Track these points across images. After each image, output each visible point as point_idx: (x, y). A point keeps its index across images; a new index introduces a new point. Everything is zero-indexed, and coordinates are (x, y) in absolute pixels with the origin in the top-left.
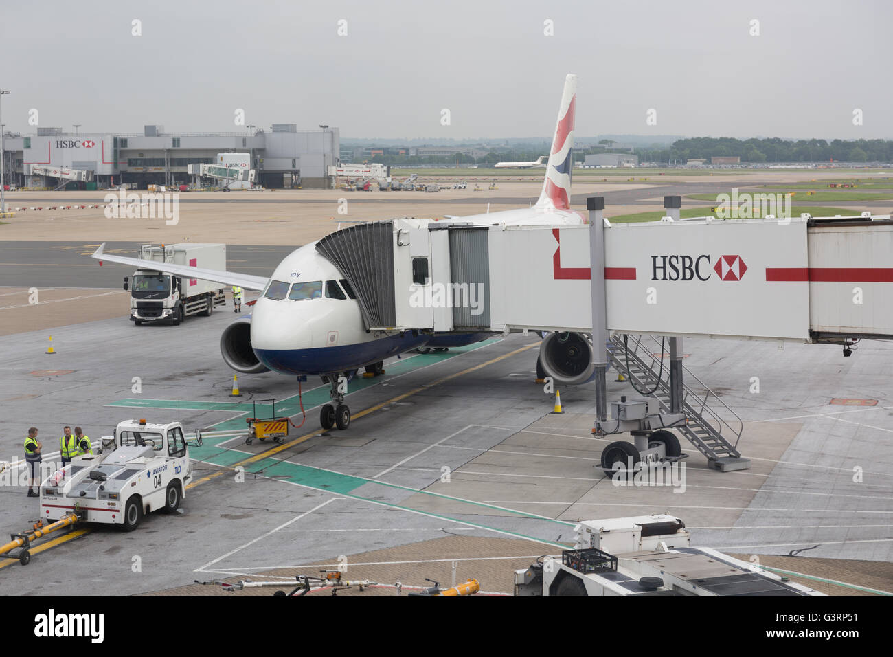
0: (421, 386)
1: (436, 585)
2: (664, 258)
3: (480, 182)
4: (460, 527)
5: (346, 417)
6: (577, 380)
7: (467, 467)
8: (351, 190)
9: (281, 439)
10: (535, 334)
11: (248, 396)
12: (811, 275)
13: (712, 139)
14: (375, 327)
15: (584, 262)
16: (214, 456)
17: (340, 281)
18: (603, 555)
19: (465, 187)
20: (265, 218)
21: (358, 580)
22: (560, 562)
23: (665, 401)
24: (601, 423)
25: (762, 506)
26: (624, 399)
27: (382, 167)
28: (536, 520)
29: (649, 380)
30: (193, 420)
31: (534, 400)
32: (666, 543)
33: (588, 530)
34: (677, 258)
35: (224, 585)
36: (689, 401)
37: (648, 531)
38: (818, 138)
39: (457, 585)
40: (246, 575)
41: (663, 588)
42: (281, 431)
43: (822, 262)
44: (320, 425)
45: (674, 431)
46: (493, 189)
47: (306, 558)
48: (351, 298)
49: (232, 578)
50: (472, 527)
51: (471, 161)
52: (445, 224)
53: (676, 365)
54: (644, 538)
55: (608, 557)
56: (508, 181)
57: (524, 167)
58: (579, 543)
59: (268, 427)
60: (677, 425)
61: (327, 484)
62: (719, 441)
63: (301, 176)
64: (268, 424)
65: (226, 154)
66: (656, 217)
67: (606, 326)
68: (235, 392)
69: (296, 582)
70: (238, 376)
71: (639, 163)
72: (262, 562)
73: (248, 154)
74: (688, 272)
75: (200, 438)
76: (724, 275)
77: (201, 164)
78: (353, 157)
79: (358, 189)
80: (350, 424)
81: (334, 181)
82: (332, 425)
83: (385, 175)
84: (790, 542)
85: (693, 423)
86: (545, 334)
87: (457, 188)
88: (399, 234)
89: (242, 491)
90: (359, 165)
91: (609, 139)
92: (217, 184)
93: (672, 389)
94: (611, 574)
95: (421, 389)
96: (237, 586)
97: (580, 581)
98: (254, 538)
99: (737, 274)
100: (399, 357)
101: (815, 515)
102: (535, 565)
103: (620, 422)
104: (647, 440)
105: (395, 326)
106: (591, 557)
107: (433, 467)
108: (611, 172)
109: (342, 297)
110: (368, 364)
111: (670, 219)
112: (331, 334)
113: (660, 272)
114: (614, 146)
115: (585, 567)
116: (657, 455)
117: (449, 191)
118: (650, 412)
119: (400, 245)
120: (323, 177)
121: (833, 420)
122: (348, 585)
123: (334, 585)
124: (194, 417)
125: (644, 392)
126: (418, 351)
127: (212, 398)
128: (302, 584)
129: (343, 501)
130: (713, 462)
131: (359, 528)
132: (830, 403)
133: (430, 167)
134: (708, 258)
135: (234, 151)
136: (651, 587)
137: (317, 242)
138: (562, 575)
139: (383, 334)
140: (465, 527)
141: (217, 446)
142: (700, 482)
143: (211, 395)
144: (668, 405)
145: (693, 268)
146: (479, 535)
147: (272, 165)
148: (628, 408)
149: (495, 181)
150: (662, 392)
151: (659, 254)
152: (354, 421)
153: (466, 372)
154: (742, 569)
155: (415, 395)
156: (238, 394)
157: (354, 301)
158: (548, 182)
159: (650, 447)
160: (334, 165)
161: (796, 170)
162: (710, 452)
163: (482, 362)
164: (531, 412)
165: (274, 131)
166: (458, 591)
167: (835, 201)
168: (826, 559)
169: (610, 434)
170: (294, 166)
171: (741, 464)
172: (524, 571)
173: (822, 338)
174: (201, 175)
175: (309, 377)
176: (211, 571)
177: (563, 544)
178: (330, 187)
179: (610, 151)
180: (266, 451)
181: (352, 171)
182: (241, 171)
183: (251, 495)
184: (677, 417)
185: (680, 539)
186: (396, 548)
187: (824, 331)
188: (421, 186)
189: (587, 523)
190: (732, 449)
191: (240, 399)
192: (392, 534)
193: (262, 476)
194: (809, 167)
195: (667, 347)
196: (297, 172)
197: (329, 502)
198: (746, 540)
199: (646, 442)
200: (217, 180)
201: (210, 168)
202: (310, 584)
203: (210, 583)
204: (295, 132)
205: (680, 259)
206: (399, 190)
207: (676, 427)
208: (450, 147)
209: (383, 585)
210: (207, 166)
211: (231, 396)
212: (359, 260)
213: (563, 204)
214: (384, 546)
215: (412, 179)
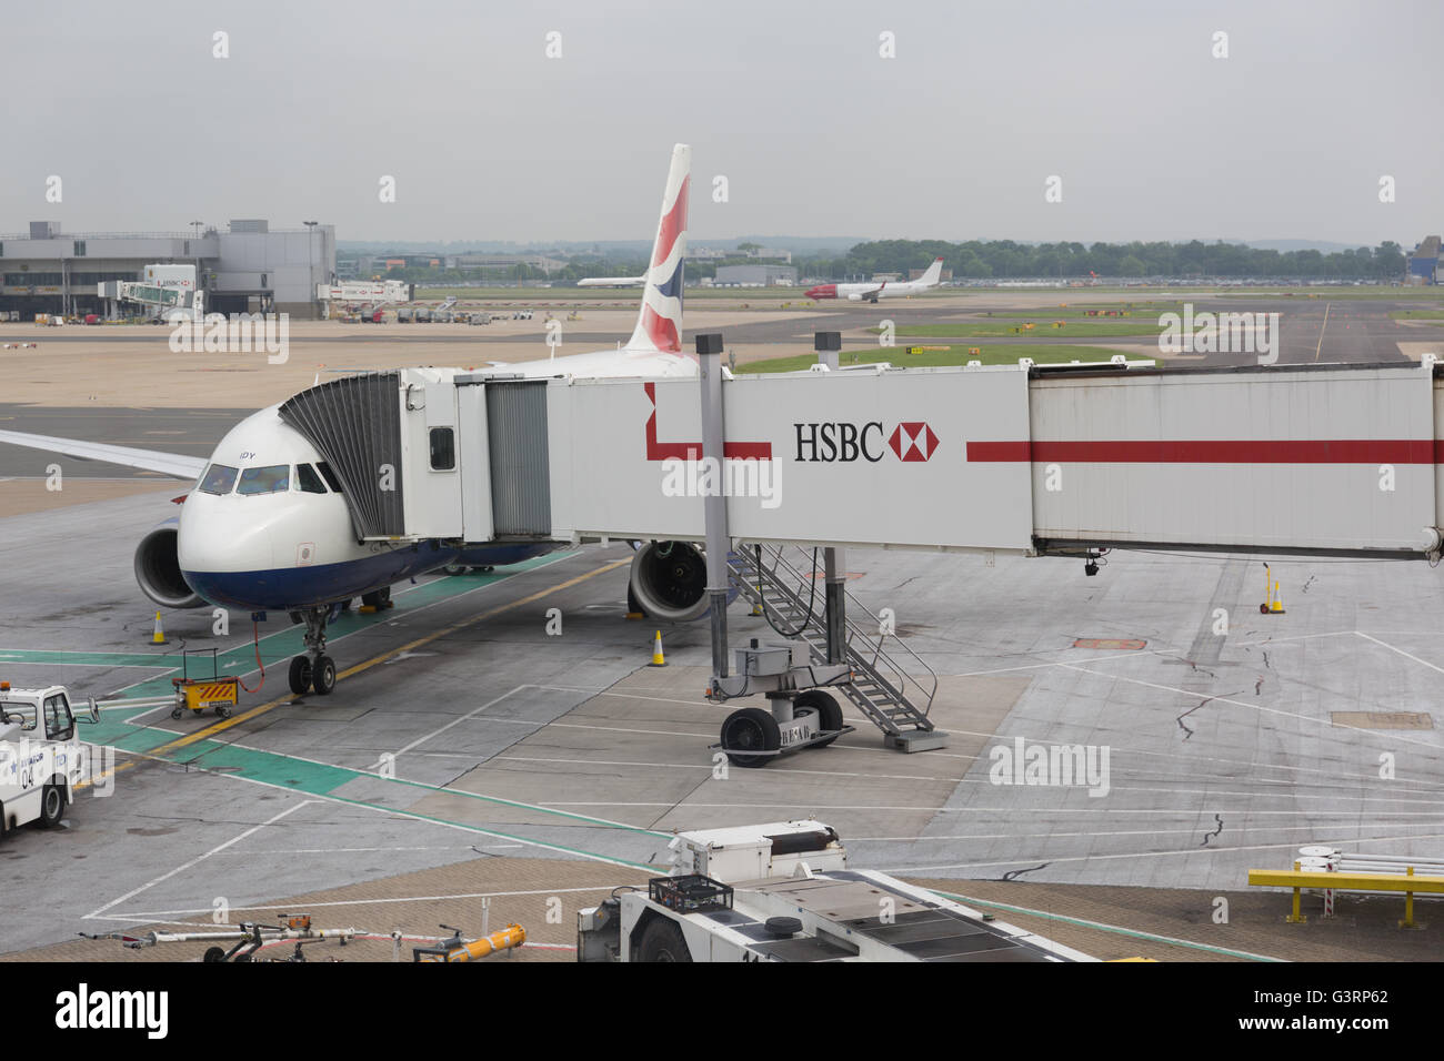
0: (447, 626)
1: (457, 935)
2: (814, 427)
3: (553, 309)
4: (498, 844)
5: (329, 676)
6: (689, 615)
7: (513, 750)
8: (354, 321)
9: (227, 710)
10: (624, 543)
11: (178, 643)
12: (1035, 452)
13: (910, 243)
14: (373, 535)
15: (694, 435)
16: (120, 738)
17: (318, 464)
18: (711, 885)
19: (530, 317)
20: (218, 366)
21: (339, 928)
22: (646, 896)
23: (819, 646)
24: (720, 680)
25: (965, 805)
26: (754, 644)
27: (402, 285)
28: (619, 831)
29: (795, 614)
30: (92, 681)
31: (621, 645)
32: (809, 864)
33: (690, 847)
34: (833, 427)
35: (125, 939)
36: (856, 645)
37: (782, 846)
38: (1070, 240)
39: (490, 933)
40: (164, 922)
41: (802, 935)
42: (227, 697)
43: (1052, 431)
44: (290, 689)
45: (833, 691)
46: (574, 320)
47: (258, 895)
48: (335, 491)
49: (142, 928)
50: (519, 843)
51: (541, 276)
52: (480, 375)
53: (834, 591)
54: (775, 857)
55: (719, 888)
56: (598, 308)
57: (623, 286)
58: (677, 866)
59: (207, 691)
60: (836, 681)
61: (297, 779)
62: (901, 706)
63: (276, 301)
64: (206, 688)
65: (158, 266)
66: (803, 363)
67: (727, 532)
68: (158, 637)
69: (240, 933)
70: (161, 612)
71: (800, 279)
72: (190, 902)
73: (193, 266)
74: (849, 448)
75: (96, 711)
76: (904, 452)
77: (118, 282)
78: (357, 270)
79: (365, 320)
80: (336, 686)
81: (327, 308)
82: (308, 688)
83: (406, 298)
84: (1005, 859)
85: (861, 678)
86: (637, 544)
87: (519, 318)
88: (408, 392)
89: (163, 792)
90: (366, 283)
91: (752, 243)
92: (143, 312)
93: (828, 627)
94: (722, 913)
95: (448, 631)
96: (146, 941)
97: (676, 924)
98: (180, 865)
99: (924, 453)
100: (413, 582)
101: (1046, 817)
102: (610, 901)
103: (750, 678)
104: (791, 706)
105: (403, 534)
106: (693, 888)
107: (463, 750)
108: (757, 293)
109: (322, 490)
110: (366, 592)
111: (824, 367)
112: (303, 547)
113: (807, 449)
114: (762, 254)
115: (683, 903)
116: (806, 728)
117: (505, 323)
118: (795, 663)
119: (410, 408)
120: (309, 301)
121: (1077, 671)
122: (321, 935)
123: (300, 937)
124: (92, 677)
125: (786, 632)
126: (445, 572)
127: (122, 647)
128: (249, 936)
129: (319, 806)
130: (893, 739)
131: (344, 847)
132: (1074, 646)
133: (477, 285)
134: (880, 426)
135: (171, 261)
136: (783, 932)
137: (281, 405)
138: (649, 915)
139: (384, 547)
140: (509, 844)
141: (127, 722)
142: (872, 768)
143: (121, 643)
144: (823, 652)
145: (858, 442)
146: (530, 856)
147: (228, 283)
148: (760, 658)
149: (576, 308)
150: (815, 633)
151: (806, 421)
152: (342, 680)
153: (520, 603)
154: (924, 903)
155: (440, 639)
156: (162, 640)
157: (338, 496)
158: (646, 310)
159: (796, 716)
160: (327, 283)
161: (1037, 289)
162: (888, 722)
163: (546, 587)
164: (617, 664)
165: (233, 231)
166: (492, 943)
167: (1094, 336)
168: (1060, 885)
169: (733, 697)
170: (264, 284)
171: (937, 739)
172: (592, 910)
173: (1053, 548)
174: (119, 298)
175: (271, 615)
176: (109, 918)
177: (658, 867)
178: (321, 317)
179: (753, 262)
180: (205, 728)
181: (355, 292)
182: (182, 292)
183: (176, 798)
184: (837, 669)
185: (831, 858)
186: (400, 877)
187: (1054, 537)
188: (463, 316)
189: (691, 836)
190: (922, 718)
191: (165, 648)
192: (394, 856)
193: (196, 769)
194: (1058, 285)
195: (821, 561)
196: (269, 294)
197: (296, 808)
198: (939, 857)
199: (789, 709)
200: (143, 306)
201: (132, 288)
202: (262, 936)
203: (103, 937)
204: (266, 231)
205: (838, 429)
206: (429, 321)
207: (836, 685)
208: (508, 255)
209: (377, 935)
210: (128, 285)
211: (152, 644)
212: (347, 433)
213: (671, 343)
214: (380, 875)
215: (448, 305)
